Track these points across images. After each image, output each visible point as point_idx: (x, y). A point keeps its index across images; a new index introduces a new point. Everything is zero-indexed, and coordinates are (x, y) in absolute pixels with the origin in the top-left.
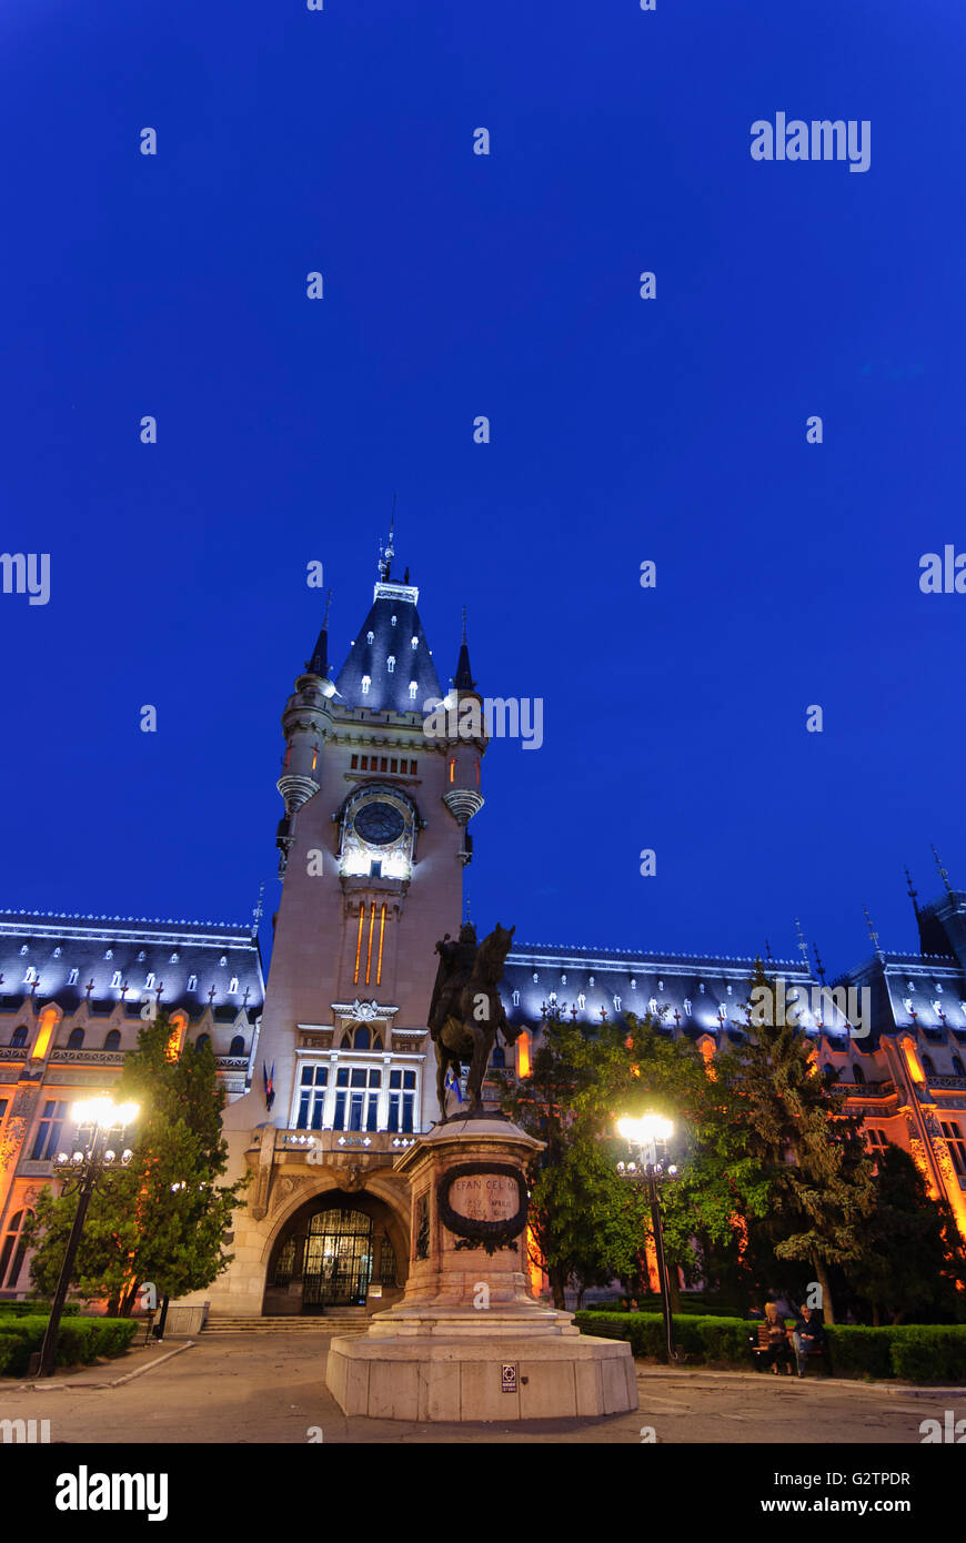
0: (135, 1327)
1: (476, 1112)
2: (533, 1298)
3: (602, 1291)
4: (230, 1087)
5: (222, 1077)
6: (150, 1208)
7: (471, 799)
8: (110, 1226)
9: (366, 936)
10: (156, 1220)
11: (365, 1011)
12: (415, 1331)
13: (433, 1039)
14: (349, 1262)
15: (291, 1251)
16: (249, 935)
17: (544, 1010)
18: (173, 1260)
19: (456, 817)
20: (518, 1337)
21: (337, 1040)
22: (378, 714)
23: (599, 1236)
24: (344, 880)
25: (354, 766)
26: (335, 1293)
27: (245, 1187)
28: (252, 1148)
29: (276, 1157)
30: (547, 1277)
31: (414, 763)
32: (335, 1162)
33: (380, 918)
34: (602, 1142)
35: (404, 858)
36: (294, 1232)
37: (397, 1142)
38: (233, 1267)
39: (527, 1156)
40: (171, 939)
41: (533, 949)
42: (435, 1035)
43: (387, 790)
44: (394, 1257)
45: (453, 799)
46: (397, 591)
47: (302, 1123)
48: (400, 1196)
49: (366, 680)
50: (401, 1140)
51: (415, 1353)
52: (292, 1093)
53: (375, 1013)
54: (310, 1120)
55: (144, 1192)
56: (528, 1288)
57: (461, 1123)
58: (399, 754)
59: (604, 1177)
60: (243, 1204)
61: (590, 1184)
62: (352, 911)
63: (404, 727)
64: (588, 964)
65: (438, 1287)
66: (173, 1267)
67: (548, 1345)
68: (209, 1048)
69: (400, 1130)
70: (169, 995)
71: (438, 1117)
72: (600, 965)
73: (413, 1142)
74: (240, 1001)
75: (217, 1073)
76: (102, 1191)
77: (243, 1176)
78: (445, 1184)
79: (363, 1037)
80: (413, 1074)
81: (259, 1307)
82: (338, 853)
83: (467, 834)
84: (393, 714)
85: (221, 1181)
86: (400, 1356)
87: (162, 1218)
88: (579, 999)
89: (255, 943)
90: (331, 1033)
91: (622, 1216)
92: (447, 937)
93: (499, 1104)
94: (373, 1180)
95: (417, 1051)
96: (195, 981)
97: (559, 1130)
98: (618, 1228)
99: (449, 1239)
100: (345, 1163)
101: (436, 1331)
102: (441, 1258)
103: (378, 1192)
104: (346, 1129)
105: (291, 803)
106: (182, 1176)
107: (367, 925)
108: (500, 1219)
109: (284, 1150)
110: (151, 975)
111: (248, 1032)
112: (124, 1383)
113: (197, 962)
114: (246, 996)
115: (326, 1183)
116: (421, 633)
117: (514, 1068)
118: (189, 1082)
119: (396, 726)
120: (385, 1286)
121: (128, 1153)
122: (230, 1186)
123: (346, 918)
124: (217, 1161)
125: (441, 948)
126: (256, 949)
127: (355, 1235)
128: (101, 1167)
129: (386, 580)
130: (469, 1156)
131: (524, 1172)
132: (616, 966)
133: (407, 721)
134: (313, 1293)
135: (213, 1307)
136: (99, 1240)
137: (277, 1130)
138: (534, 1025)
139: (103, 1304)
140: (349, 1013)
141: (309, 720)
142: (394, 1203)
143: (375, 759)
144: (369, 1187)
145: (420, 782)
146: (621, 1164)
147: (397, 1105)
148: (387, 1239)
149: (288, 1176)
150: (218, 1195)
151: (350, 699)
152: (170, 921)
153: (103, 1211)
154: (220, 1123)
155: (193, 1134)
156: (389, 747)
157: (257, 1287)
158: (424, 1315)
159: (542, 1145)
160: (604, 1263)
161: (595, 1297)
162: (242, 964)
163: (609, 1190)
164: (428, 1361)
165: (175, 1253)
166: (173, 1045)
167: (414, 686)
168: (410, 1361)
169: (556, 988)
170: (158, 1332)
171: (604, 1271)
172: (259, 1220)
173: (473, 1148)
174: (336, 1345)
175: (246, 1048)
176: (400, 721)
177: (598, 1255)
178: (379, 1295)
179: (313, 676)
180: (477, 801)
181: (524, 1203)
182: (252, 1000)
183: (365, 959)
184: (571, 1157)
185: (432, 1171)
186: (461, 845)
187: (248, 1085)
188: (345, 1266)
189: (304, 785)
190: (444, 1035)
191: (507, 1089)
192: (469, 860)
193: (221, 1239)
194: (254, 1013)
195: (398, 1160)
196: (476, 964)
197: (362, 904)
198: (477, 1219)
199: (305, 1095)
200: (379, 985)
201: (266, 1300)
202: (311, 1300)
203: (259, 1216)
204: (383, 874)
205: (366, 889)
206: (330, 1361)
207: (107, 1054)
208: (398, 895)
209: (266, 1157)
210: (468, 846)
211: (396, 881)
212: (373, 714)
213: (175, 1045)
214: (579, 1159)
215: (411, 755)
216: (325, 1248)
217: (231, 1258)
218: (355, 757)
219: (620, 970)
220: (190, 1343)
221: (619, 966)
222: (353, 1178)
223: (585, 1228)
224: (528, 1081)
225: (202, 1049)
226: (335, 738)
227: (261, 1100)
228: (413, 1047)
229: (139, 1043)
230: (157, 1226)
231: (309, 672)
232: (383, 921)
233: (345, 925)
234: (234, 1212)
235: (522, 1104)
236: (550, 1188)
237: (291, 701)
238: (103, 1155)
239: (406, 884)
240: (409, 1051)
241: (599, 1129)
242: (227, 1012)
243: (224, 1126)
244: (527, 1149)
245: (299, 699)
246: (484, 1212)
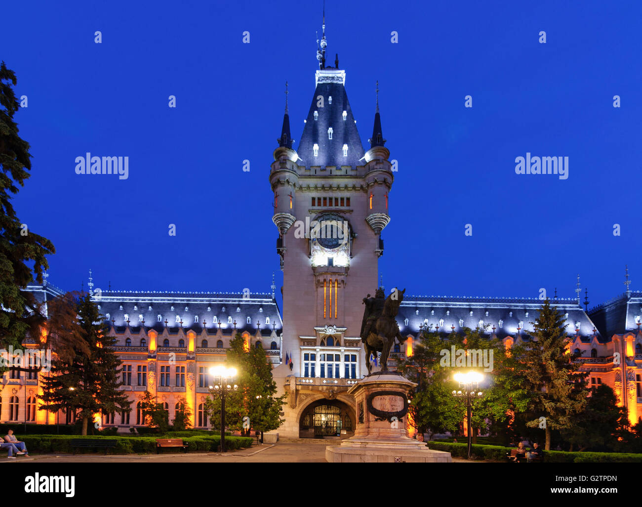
0: (252, 440)
1: (384, 371)
2: (409, 437)
3: (441, 435)
4: (273, 362)
5: (269, 358)
6: (249, 404)
7: (383, 218)
8: (235, 409)
9: (328, 296)
10: (252, 408)
11: (330, 330)
12: (359, 446)
13: (363, 342)
14: (332, 423)
15: (308, 418)
16: (271, 298)
17: (421, 327)
18: (262, 421)
19: (373, 230)
20: (402, 449)
21: (319, 342)
22: (324, 170)
23: (441, 417)
24: (314, 269)
25: (313, 205)
26: (328, 432)
27: (286, 398)
28: (287, 384)
29: (297, 387)
30: (417, 430)
31: (348, 199)
32: (323, 389)
33: (334, 287)
34: (447, 383)
35: (345, 255)
36: (308, 412)
37: (349, 382)
38: (285, 423)
39: (408, 389)
40: (235, 301)
41: (417, 298)
42: (364, 340)
43: (333, 217)
44: (351, 421)
45: (372, 219)
46: (331, 75)
47: (306, 375)
48: (352, 402)
49: (316, 147)
50: (351, 381)
51: (359, 452)
52: (301, 363)
53: (335, 331)
54: (310, 374)
55: (245, 399)
56: (407, 434)
57: (377, 376)
58: (339, 195)
59: (446, 396)
60: (286, 403)
61: (439, 398)
62: (320, 284)
63: (341, 176)
64: (447, 305)
65: (368, 433)
66: (262, 423)
67: (415, 452)
68: (261, 347)
69: (350, 378)
70: (239, 325)
71: (367, 374)
72: (453, 305)
73: (356, 382)
74: (272, 327)
75: (266, 356)
76: (229, 398)
77: (284, 394)
78: (370, 399)
79: (330, 341)
80: (355, 356)
81: (298, 435)
82: (310, 255)
83: (380, 239)
84: (334, 169)
85: (275, 396)
86: (353, 453)
87: (254, 407)
88: (440, 322)
89: (274, 301)
90: (315, 340)
91: (453, 410)
92: (369, 296)
93: (396, 367)
94: (340, 396)
95: (357, 346)
96: (250, 319)
97: (425, 378)
98: (451, 415)
99: (372, 417)
100: (327, 389)
101: (367, 446)
102: (369, 424)
103: (342, 400)
104: (326, 377)
105: (281, 229)
106: (259, 394)
107: (328, 291)
108: (395, 411)
109: (300, 385)
110: (230, 317)
111: (278, 340)
112: (252, 455)
113: (249, 310)
114: (274, 325)
115: (319, 396)
116: (348, 107)
117: (404, 353)
118: (255, 360)
119: (337, 176)
120: (347, 431)
121: (236, 386)
122: (280, 397)
123: (317, 288)
124: (273, 388)
125: (366, 301)
126: (275, 304)
127: (334, 414)
128: (227, 391)
129: (323, 68)
130: (381, 388)
131: (406, 395)
132: (463, 305)
133: (342, 173)
134: (319, 432)
135: (280, 435)
136: (232, 414)
137: (296, 378)
138: (415, 334)
139: (239, 433)
140: (323, 331)
141: (285, 178)
142: (349, 404)
143: (325, 199)
144: (338, 398)
145: (352, 211)
146: (454, 392)
147: (348, 368)
148: (347, 416)
149: (303, 394)
150: (275, 400)
151: (307, 161)
152: (233, 293)
153: (232, 405)
154: (271, 375)
155: (261, 379)
156: (333, 190)
157: (296, 429)
158: (362, 441)
159: (415, 385)
160: (443, 426)
161: (438, 437)
162: (270, 311)
163: (448, 401)
164: (365, 455)
165: (262, 418)
166: (245, 346)
167: (345, 147)
168: (357, 455)
169: (428, 316)
170: (262, 441)
171: (443, 429)
172: (293, 408)
173: (382, 386)
174: (328, 448)
175: (278, 346)
176: (338, 173)
177: (440, 423)
178: (345, 433)
179: (283, 148)
180: (386, 219)
181: (406, 405)
182: (277, 327)
183: (329, 307)
184: (430, 389)
185: (364, 394)
186: (377, 245)
187: (281, 360)
188: (331, 424)
189: (287, 218)
190: (369, 341)
191: (400, 361)
192: (381, 254)
193: (279, 414)
194: (279, 332)
195: (350, 389)
196: (384, 308)
197: (325, 280)
198: (385, 411)
199: (307, 364)
200: (337, 318)
201: (300, 434)
202: (318, 434)
203: (293, 407)
204: (335, 264)
205: (326, 273)
206: (326, 453)
207: (219, 349)
208: (343, 275)
209: (293, 387)
210: (381, 246)
211: (341, 268)
212: (322, 170)
213: (247, 346)
214: (434, 389)
215: (346, 194)
216: (322, 418)
217: (284, 420)
218: (313, 199)
219: (465, 307)
220: (273, 445)
221: (464, 305)
222: (331, 395)
223: (435, 414)
224: (411, 358)
225: (259, 348)
226: (301, 188)
227: (288, 366)
228: (355, 345)
229: (231, 345)
230: (253, 410)
231: (281, 146)
232: (336, 288)
233: (317, 291)
234: (283, 406)
235: (408, 367)
236: (420, 400)
237: (273, 167)
238: (226, 386)
239: (347, 269)
240: (353, 346)
241: (445, 377)
242: (267, 332)
243: (273, 376)
244: (408, 386)
245: (277, 165)
246: (388, 408)
